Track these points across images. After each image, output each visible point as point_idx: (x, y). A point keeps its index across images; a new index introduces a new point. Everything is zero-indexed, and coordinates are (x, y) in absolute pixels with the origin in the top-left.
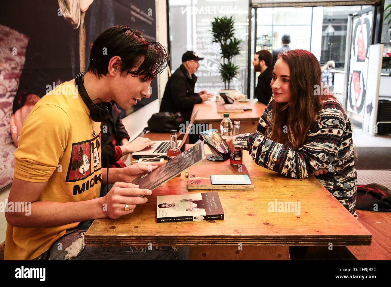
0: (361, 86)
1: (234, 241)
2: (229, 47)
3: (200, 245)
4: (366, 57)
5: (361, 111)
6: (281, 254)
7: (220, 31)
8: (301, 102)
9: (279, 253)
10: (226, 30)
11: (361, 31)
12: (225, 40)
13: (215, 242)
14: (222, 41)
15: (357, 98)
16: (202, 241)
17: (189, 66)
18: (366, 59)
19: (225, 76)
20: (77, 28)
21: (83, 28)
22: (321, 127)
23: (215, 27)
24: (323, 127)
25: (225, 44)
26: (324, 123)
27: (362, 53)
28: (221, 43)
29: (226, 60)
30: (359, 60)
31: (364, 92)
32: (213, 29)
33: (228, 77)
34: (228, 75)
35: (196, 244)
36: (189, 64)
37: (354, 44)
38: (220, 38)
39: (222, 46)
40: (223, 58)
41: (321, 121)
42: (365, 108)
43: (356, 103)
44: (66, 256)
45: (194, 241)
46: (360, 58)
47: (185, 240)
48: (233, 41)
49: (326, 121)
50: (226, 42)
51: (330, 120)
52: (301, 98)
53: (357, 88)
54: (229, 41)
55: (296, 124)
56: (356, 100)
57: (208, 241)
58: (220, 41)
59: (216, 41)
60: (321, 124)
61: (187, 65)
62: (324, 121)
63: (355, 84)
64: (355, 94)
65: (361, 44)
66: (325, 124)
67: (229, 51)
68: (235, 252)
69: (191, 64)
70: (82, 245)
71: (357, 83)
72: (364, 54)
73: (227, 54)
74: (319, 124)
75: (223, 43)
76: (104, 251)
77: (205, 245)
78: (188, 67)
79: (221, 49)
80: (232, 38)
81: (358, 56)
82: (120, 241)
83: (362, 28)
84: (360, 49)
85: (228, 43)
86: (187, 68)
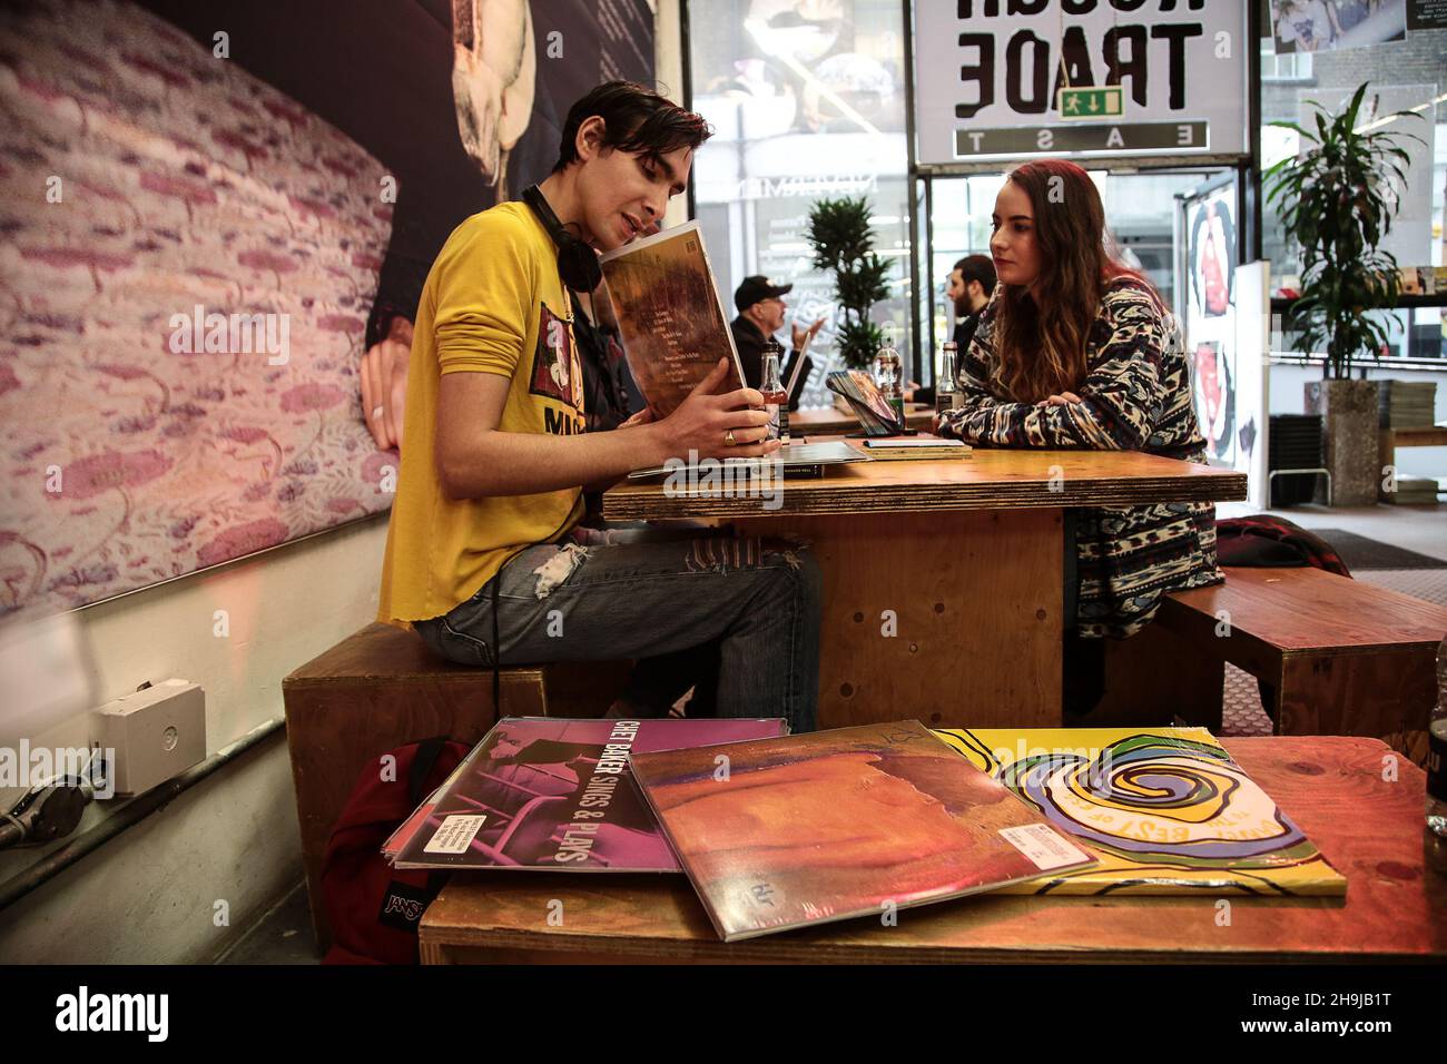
0: (1222, 381)
1: (942, 499)
2: (860, 279)
3: (868, 511)
4: (1229, 302)
5: (1225, 451)
6: (1044, 608)
7: (835, 236)
8: (1063, 271)
9: (1038, 607)
10: (851, 231)
11: (1210, 236)
12: (849, 260)
13: (899, 502)
14: (841, 264)
15: (1212, 416)
16: (870, 499)
17: (760, 317)
18: (1229, 307)
19: (851, 355)
20: (492, 184)
21: (504, 189)
22: (1115, 326)
23: (821, 227)
24: (1121, 325)
25: (849, 271)
26: (1120, 315)
27: (1217, 294)
28: (837, 268)
29: (853, 313)
30: (1209, 311)
31: (1231, 396)
32: (815, 230)
33: (862, 357)
34: (860, 351)
35: (858, 506)
36: (759, 312)
37: (1194, 273)
38: (834, 253)
39: (841, 276)
40: (843, 309)
41: (1112, 317)
42: (1235, 439)
43: (1211, 430)
44: (539, 584)
45: (853, 500)
46: (1212, 306)
47: (833, 498)
48: (870, 262)
49: (1124, 311)
50: (851, 266)
51: (1134, 308)
52: (1063, 266)
53: (1211, 388)
54: (858, 261)
55: (1058, 325)
56: (1212, 422)
57: (884, 499)
58: (835, 265)
59: (824, 266)
60: (1113, 321)
61: (753, 315)
62: (1118, 312)
63: (1205, 379)
64: (1207, 404)
65: (1212, 270)
66: (1123, 318)
67: (861, 288)
68: (933, 607)
69: (763, 309)
70: (572, 561)
71: (1211, 375)
72: (1223, 295)
73: (856, 297)
74: (1110, 324)
75: (843, 270)
76: (626, 573)
77: (877, 510)
78: (760, 321)
79: (837, 287)
80: (868, 254)
81: (1207, 302)
82: (683, 507)
83: (1210, 228)
84: (1211, 283)
85: (856, 269)
86: (757, 323)
